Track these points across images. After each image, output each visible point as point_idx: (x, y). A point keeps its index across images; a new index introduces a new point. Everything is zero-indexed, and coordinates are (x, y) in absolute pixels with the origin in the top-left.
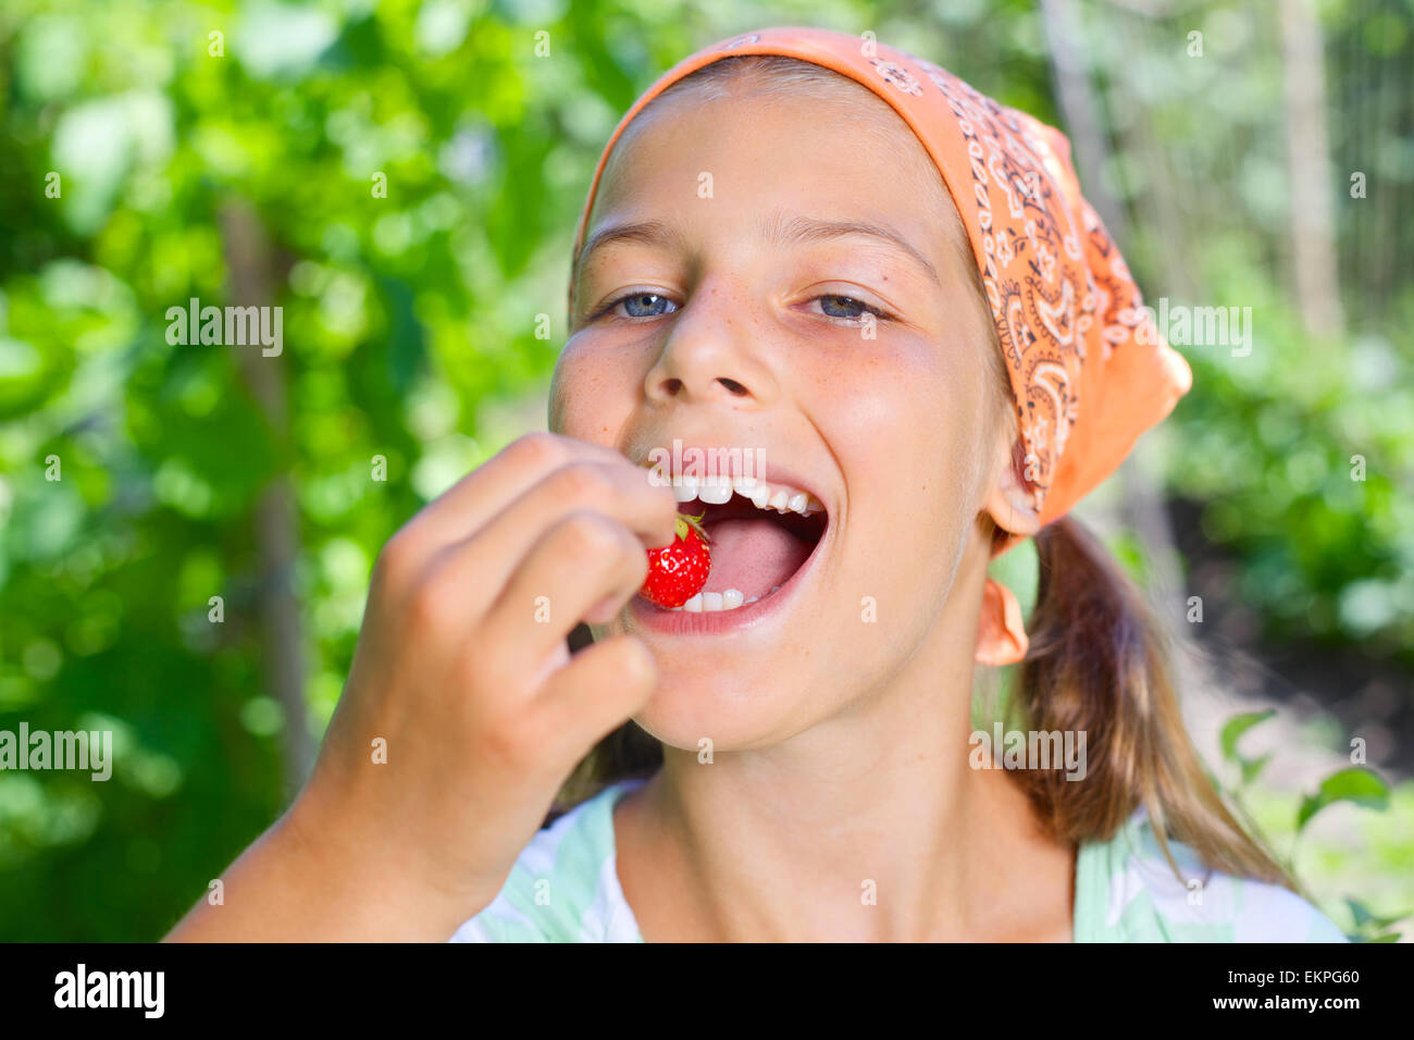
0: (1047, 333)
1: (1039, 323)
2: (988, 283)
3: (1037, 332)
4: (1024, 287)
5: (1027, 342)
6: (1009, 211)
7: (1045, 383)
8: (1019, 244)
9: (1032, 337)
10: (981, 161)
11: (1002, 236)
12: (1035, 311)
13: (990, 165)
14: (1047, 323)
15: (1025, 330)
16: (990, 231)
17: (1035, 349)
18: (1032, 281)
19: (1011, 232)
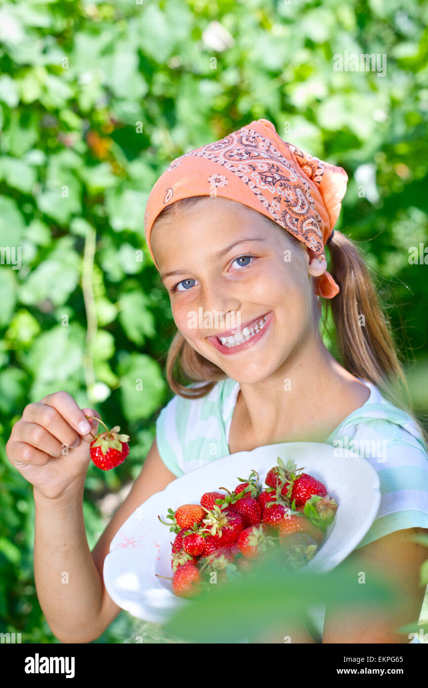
0: (300, 215)
1: (297, 214)
2: (277, 222)
3: (297, 217)
4: (287, 209)
5: (296, 223)
6: (271, 193)
7: (307, 228)
8: (279, 199)
9: (297, 220)
10: (255, 187)
11: (274, 202)
12: (293, 212)
13: (258, 185)
14: (299, 212)
15: (294, 220)
16: (269, 206)
17: (300, 222)
18: (288, 205)
19: (275, 198)
